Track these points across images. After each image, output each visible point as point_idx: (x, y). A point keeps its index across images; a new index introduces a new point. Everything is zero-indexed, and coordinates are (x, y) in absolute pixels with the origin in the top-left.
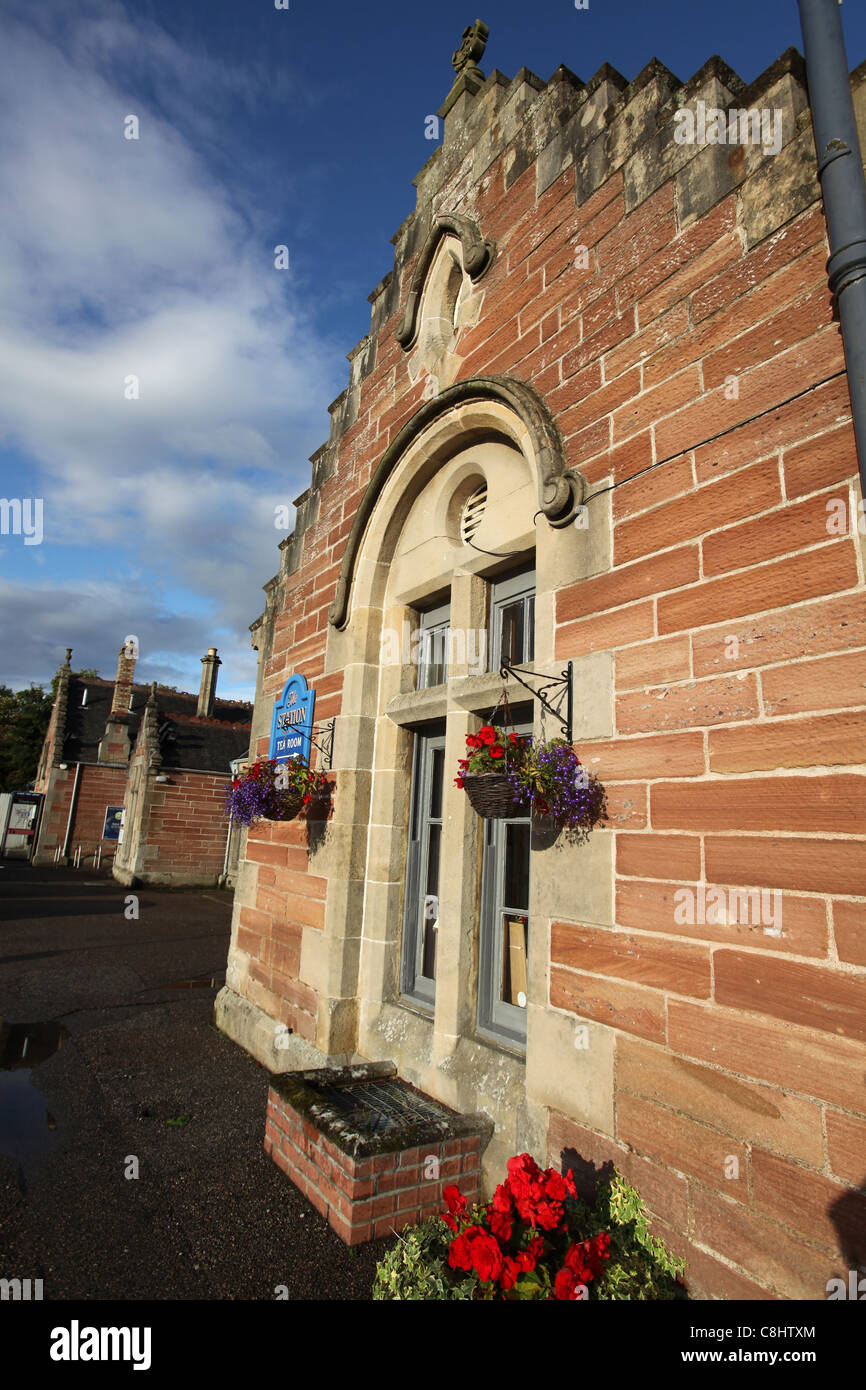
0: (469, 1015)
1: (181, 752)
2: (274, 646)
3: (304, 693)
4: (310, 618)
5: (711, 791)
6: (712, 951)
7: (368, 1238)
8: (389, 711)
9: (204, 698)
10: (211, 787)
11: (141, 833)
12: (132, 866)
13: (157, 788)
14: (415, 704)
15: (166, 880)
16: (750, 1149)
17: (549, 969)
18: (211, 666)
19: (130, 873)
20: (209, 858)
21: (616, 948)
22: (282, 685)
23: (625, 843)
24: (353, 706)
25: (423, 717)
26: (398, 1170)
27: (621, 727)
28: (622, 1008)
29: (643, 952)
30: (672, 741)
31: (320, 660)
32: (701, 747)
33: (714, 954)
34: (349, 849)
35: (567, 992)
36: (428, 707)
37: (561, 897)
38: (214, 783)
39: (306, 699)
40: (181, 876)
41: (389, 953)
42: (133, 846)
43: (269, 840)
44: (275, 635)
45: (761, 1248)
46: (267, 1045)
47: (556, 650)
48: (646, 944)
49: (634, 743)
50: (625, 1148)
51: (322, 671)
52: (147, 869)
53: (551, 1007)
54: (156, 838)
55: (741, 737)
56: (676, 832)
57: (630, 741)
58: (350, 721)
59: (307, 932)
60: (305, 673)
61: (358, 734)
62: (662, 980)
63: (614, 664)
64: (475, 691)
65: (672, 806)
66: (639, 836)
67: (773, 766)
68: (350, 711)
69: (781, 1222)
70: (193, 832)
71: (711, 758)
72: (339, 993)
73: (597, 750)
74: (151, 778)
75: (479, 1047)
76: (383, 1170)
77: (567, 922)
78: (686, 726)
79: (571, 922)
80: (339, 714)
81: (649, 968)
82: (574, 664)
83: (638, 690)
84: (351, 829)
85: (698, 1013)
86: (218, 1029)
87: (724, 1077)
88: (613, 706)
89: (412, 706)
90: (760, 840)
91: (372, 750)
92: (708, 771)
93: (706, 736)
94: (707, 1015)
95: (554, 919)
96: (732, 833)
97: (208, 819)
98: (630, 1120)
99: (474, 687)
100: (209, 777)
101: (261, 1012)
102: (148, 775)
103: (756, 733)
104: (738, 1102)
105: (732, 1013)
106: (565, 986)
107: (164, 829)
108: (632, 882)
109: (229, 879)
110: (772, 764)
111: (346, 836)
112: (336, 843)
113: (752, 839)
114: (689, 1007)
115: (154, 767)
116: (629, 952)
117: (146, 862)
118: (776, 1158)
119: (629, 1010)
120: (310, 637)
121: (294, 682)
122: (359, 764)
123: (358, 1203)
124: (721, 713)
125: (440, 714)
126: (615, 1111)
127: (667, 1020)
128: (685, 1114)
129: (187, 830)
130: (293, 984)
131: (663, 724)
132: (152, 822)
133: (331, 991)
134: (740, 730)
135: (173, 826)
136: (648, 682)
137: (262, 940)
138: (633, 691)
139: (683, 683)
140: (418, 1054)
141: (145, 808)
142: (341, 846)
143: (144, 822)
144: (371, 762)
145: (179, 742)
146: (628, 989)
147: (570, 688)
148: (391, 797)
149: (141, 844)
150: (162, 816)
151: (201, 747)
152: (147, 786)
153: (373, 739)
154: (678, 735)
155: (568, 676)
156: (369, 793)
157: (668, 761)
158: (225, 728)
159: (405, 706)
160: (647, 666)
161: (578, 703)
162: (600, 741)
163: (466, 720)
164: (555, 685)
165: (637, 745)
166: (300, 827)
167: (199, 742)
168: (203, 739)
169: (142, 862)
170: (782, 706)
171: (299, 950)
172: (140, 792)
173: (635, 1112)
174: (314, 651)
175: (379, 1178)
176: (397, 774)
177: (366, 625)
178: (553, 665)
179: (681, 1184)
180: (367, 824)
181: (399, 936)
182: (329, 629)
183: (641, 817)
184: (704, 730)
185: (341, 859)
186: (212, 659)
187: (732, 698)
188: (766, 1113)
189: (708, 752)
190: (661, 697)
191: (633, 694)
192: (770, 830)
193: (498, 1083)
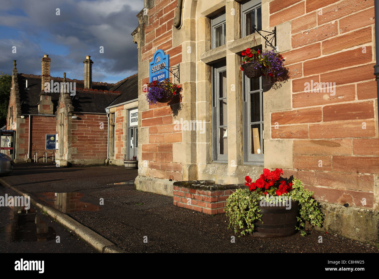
0: (240, 159)
1: (82, 105)
2: (145, 40)
3: (164, 57)
4: (163, 26)
5: (323, 60)
6: (322, 108)
7: (216, 213)
8: (201, 58)
9: (87, 80)
10: (98, 120)
11: (68, 142)
12: (66, 157)
13: (73, 122)
14: (213, 54)
15: (82, 163)
16: (332, 157)
17: (271, 128)
18: (89, 65)
19: (65, 160)
20: (100, 152)
21: (293, 115)
22: (152, 56)
23: (295, 83)
24: (187, 58)
25: (216, 59)
26: (224, 195)
27: (293, 46)
28: (295, 132)
29: (301, 114)
30: (310, 47)
31: (170, 42)
32: (320, 47)
33: (323, 108)
34: (190, 111)
35: (277, 133)
36: (218, 54)
37: (274, 105)
38: (99, 118)
39: (165, 59)
40: (88, 160)
41: (208, 147)
42: (65, 149)
43: (153, 116)
44: (145, 35)
45: (334, 180)
46: (161, 188)
47: (270, 24)
48: (302, 111)
49: (298, 51)
50: (296, 170)
51: (171, 47)
52: (73, 158)
53: (272, 139)
54: (75, 144)
55: (332, 42)
56: (311, 75)
57: (296, 50)
58: (187, 64)
59: (174, 145)
60: (162, 49)
61: (190, 69)
62: (307, 120)
63: (291, 25)
64: (237, 45)
65: (310, 68)
66: (300, 79)
67: (342, 49)
68: (186, 60)
69: (340, 172)
70: (92, 141)
71: (323, 50)
72: (191, 162)
73: (285, 55)
74: (70, 117)
75: (245, 167)
76: (219, 195)
77: (276, 112)
78: (315, 42)
79: (278, 112)
80: (181, 62)
81: (303, 118)
82: (277, 28)
83: (299, 33)
84: (190, 104)
85: (318, 126)
86: (138, 190)
87: (325, 141)
88: (291, 39)
89: (212, 55)
90: (337, 71)
91: (196, 74)
92: (322, 54)
93: (321, 44)
94: (321, 126)
95: (272, 112)
96: (329, 72)
97: (98, 135)
98: (298, 162)
99: (237, 43)
100: (96, 116)
101: (157, 179)
102: (68, 116)
103: (337, 40)
104: (330, 146)
105: (328, 123)
106: (277, 132)
107: (78, 140)
108: (298, 94)
109: (110, 161)
110: (341, 48)
111: (189, 106)
112: (185, 110)
113: (335, 72)
114: (316, 125)
115: (71, 112)
116: (297, 115)
117: (72, 155)
118: (339, 156)
119: (297, 132)
120: (164, 34)
121: (158, 53)
122: (191, 80)
123: (213, 203)
124: (326, 35)
125: (223, 56)
126: (293, 162)
127: (309, 131)
128: (314, 155)
129: (89, 140)
130: (171, 164)
131: (307, 42)
132: (73, 137)
133: (187, 162)
134: (332, 40)
135: (82, 139)
136: (303, 29)
137: (154, 154)
138: (297, 33)
139: (314, 28)
140: (223, 174)
141: (69, 131)
142: (187, 110)
143: (69, 138)
144: (195, 79)
145: (80, 100)
146: (297, 126)
147: (275, 36)
148: (205, 91)
149: (69, 147)
150: (77, 134)
151: (91, 102)
152: (68, 121)
153: (195, 70)
154: (312, 45)
155: (275, 32)
156: (196, 91)
157: (309, 54)
158: (100, 93)
159: (209, 55)
160: (303, 24)
161: (278, 40)
162: (286, 52)
163: (234, 56)
164: (270, 35)
165: (299, 51)
166: (167, 108)
167: (89, 100)
168: (91, 98)
169: (70, 155)
170: (345, 30)
171: (172, 152)
172: (65, 124)
173: (299, 160)
174: (166, 39)
175: (218, 197)
176: (206, 82)
177: (190, 25)
178: (269, 29)
179: (313, 173)
180: (196, 102)
181: (211, 141)
182: (173, 28)
183: (300, 73)
184: (321, 42)
185: (187, 115)
186: (89, 61)
187: (330, 30)
188: (336, 146)
189: (322, 48)
190: (307, 34)
191: (297, 34)
192: (340, 68)
193: (253, 174)
